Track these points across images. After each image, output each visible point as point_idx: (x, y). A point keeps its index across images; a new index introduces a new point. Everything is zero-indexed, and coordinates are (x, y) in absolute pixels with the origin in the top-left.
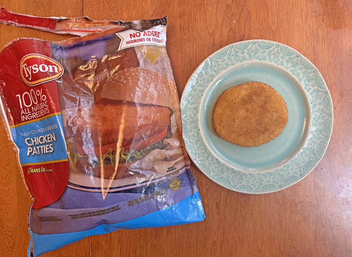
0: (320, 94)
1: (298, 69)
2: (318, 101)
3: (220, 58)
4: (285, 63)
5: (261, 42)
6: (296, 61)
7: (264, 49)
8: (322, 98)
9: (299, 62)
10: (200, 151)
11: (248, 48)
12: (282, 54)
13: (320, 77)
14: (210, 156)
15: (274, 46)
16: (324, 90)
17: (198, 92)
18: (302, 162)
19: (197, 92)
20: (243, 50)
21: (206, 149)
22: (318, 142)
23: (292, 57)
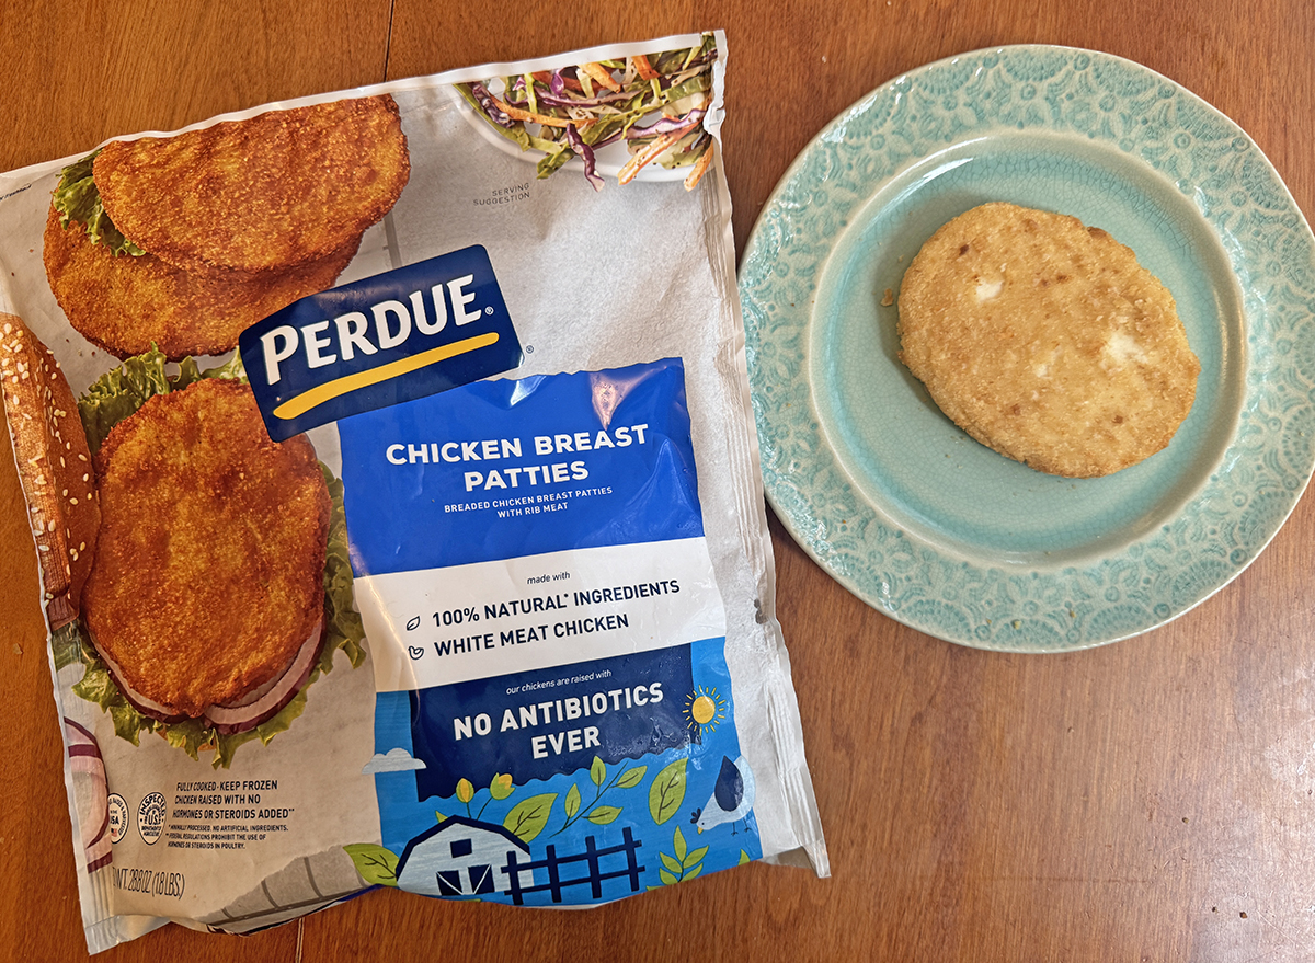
0: (1267, 229)
1: (1171, 142)
2: (1265, 258)
3: (865, 134)
4: (1118, 127)
5: (1017, 56)
6: (1161, 112)
7: (1031, 81)
8: (1280, 246)
9: (1172, 115)
10: (828, 507)
11: (969, 84)
12: (1102, 94)
13: (1262, 164)
14: (872, 525)
15: (1070, 66)
16: (1282, 214)
17: (793, 275)
18: (1233, 505)
19: (791, 275)
20: (951, 95)
21: (851, 496)
22: (1286, 419)
23: (1141, 97)
